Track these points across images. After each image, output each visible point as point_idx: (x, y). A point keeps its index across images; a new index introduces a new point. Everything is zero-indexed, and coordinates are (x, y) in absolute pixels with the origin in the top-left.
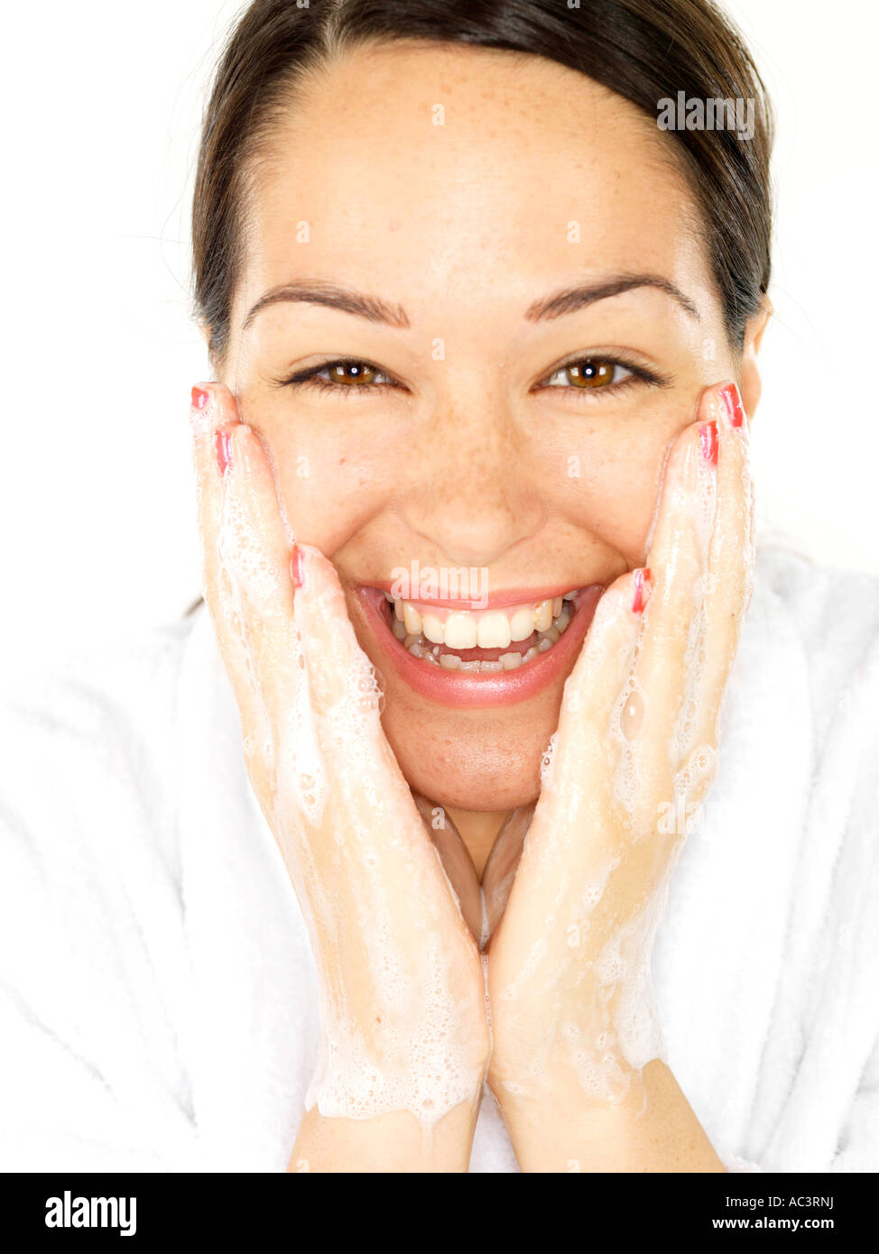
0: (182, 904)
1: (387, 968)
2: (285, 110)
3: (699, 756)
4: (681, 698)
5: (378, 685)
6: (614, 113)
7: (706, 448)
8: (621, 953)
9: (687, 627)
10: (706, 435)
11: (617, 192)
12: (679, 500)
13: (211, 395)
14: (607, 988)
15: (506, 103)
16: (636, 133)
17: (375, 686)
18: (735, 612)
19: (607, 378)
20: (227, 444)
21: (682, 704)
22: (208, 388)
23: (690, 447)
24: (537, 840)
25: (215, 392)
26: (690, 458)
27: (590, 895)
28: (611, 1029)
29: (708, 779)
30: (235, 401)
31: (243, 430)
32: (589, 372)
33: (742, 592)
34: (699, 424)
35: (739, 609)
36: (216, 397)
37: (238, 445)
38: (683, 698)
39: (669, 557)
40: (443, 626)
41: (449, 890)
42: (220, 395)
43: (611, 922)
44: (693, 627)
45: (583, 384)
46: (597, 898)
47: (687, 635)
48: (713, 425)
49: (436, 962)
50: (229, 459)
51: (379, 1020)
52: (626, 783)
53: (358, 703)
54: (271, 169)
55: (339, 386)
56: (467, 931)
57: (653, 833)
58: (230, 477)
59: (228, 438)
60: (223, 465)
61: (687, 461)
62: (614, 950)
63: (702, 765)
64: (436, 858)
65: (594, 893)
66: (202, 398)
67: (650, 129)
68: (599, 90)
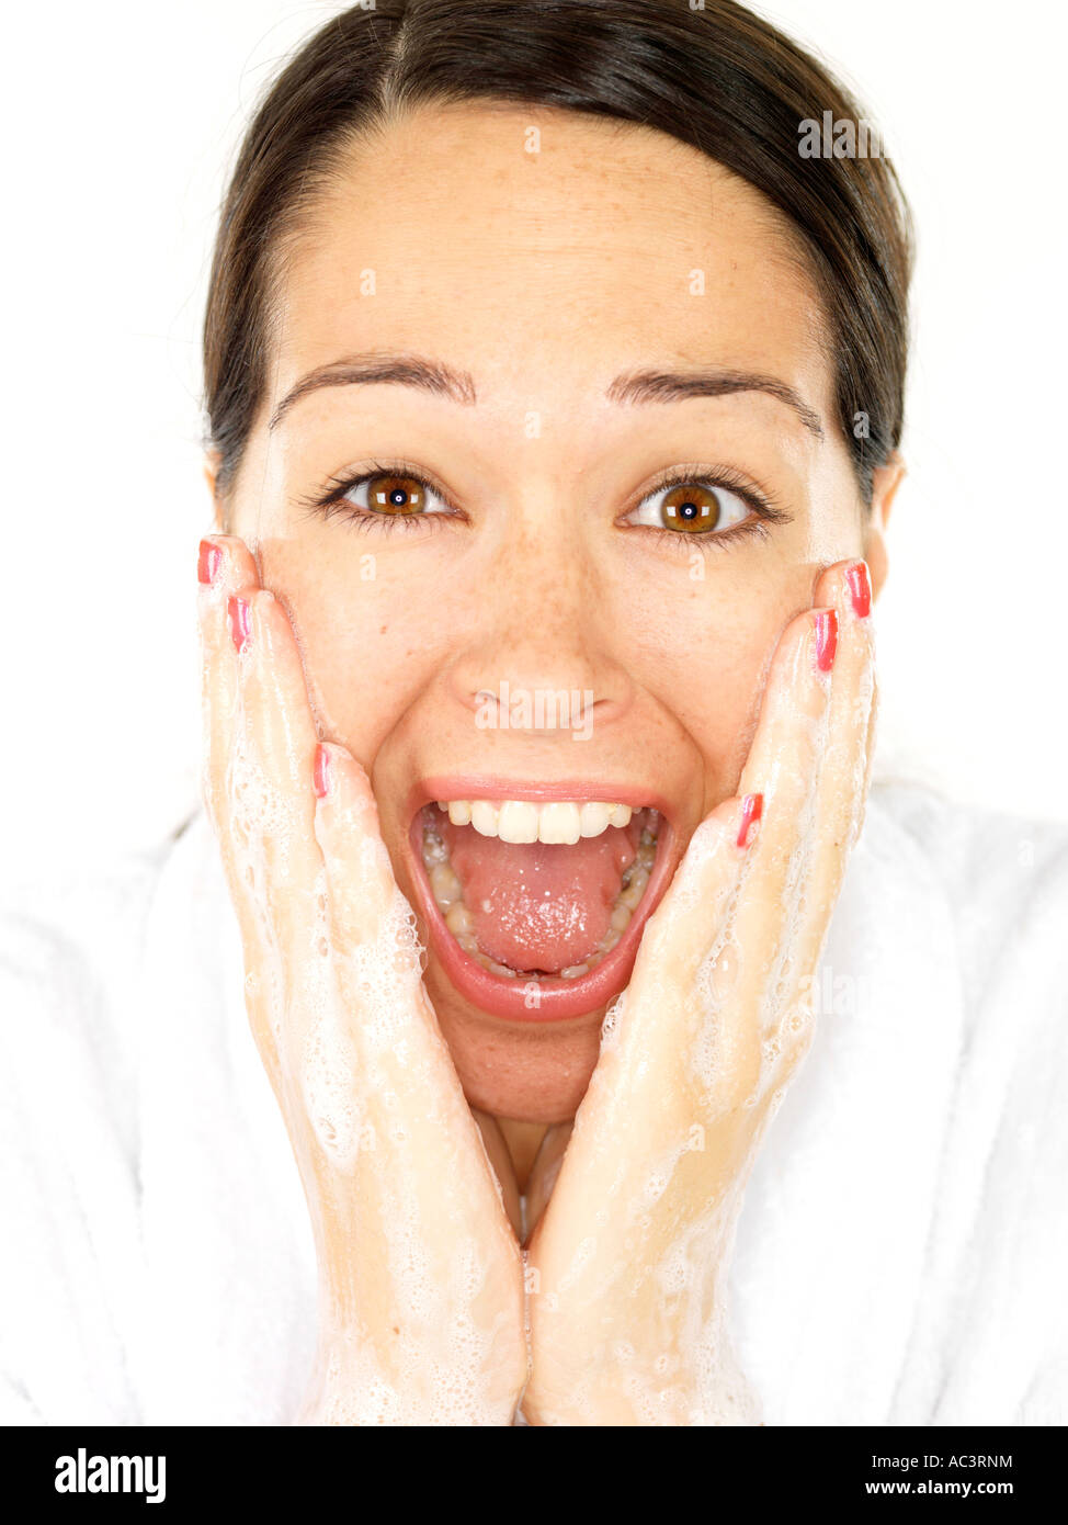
0: (139, 1188)
1: (412, 1269)
2: (327, 178)
3: (793, 1016)
4: (775, 945)
5: (418, 939)
6: (732, 197)
7: (821, 643)
8: (689, 1255)
9: (786, 859)
10: (822, 627)
11: (732, 284)
12: (785, 706)
13: (226, 551)
14: (670, 1299)
15: (604, 175)
16: (759, 223)
17: (415, 940)
18: (839, 840)
19: (710, 521)
20: (244, 612)
21: (776, 954)
22: (221, 542)
23: (801, 640)
24: (592, 1114)
25: (231, 550)
26: (801, 655)
27: (652, 1184)
28: (674, 1349)
29: (801, 1044)
30: (255, 563)
31: (263, 599)
32: (689, 511)
33: (848, 817)
34: (815, 612)
35: (844, 837)
36: (231, 556)
37: (258, 616)
38: (779, 946)
39: (768, 774)
40: (496, 814)
41: (490, 1176)
42: (236, 552)
43: (677, 1218)
44: (794, 860)
45: (679, 527)
46: (661, 1190)
47: (786, 869)
48: (831, 614)
49: (472, 1271)
50: (247, 633)
51: (397, 1331)
52: (706, 1051)
53: (393, 960)
54: (309, 244)
55: (381, 517)
56: (509, 1227)
57: (734, 1110)
58: (247, 655)
59: (245, 605)
60: (238, 638)
61: (797, 658)
62: (681, 1252)
63: (794, 1028)
64: (478, 1137)
65: (657, 1183)
66: (212, 555)
67: (775, 220)
68: (717, 169)
